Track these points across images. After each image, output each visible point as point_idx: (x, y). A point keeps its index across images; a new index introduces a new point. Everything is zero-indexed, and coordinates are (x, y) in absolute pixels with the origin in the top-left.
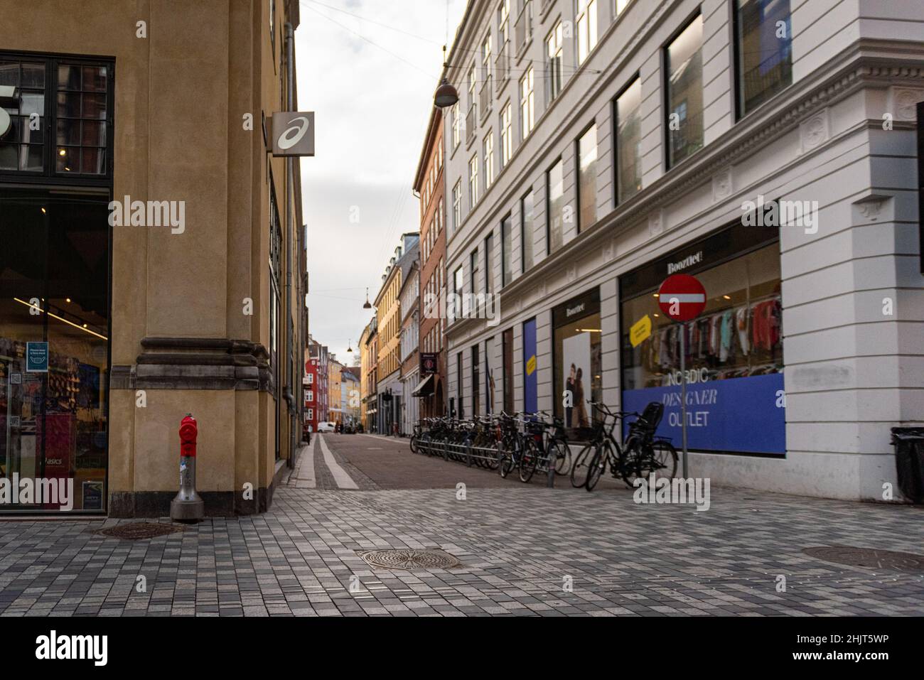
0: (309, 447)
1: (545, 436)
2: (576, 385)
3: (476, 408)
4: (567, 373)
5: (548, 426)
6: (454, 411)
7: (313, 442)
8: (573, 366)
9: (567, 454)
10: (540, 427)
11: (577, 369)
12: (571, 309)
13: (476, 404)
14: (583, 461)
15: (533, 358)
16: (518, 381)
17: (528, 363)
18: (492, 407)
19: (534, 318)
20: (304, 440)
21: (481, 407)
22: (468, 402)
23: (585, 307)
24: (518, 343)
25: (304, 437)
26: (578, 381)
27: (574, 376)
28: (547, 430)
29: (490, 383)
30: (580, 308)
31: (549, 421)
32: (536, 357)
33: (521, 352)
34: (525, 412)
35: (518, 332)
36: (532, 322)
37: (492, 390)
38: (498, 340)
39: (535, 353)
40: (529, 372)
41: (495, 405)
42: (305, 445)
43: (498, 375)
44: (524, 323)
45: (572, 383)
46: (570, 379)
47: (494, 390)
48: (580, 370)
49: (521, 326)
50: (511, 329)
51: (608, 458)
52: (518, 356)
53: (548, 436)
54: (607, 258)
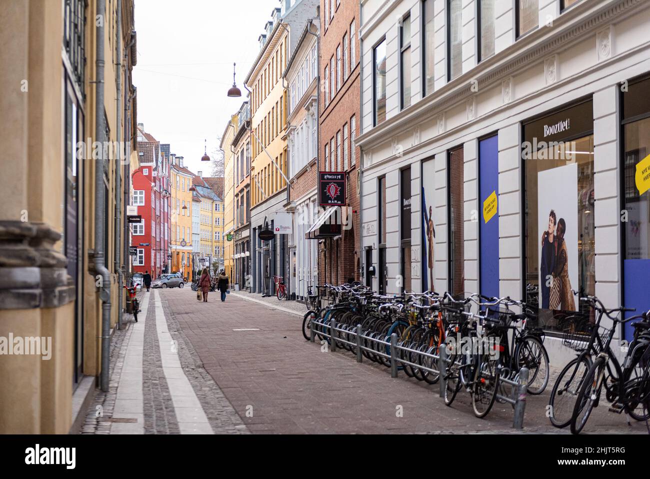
0: (136, 325)
1: (510, 332)
2: (556, 245)
3: (407, 266)
4: (544, 225)
5: (515, 318)
6: (371, 269)
7: (142, 317)
8: (553, 214)
9: (543, 360)
10: (503, 318)
11: (558, 221)
12: (550, 125)
13: (406, 259)
14: (568, 384)
15: (494, 194)
16: (470, 230)
17: (486, 204)
18: (431, 267)
19: (495, 134)
20: (128, 311)
21: (413, 265)
22: (393, 256)
23: (571, 125)
24: (470, 171)
25: (128, 305)
26: (560, 239)
27: (554, 230)
28: (513, 324)
29: (427, 230)
30: (563, 126)
31: (517, 310)
32: (498, 195)
33: (475, 184)
34: (481, 297)
35: (470, 153)
36: (492, 139)
37: (430, 240)
38: (441, 161)
39: (496, 188)
40: (487, 217)
41: (435, 264)
42: (130, 322)
43: (439, 217)
44: (480, 139)
45: (551, 240)
46: (547, 233)
47: (434, 240)
48: (562, 222)
49: (474, 144)
50: (461, 146)
51: (604, 380)
52: (470, 190)
53: (514, 334)
54: (602, 53)
